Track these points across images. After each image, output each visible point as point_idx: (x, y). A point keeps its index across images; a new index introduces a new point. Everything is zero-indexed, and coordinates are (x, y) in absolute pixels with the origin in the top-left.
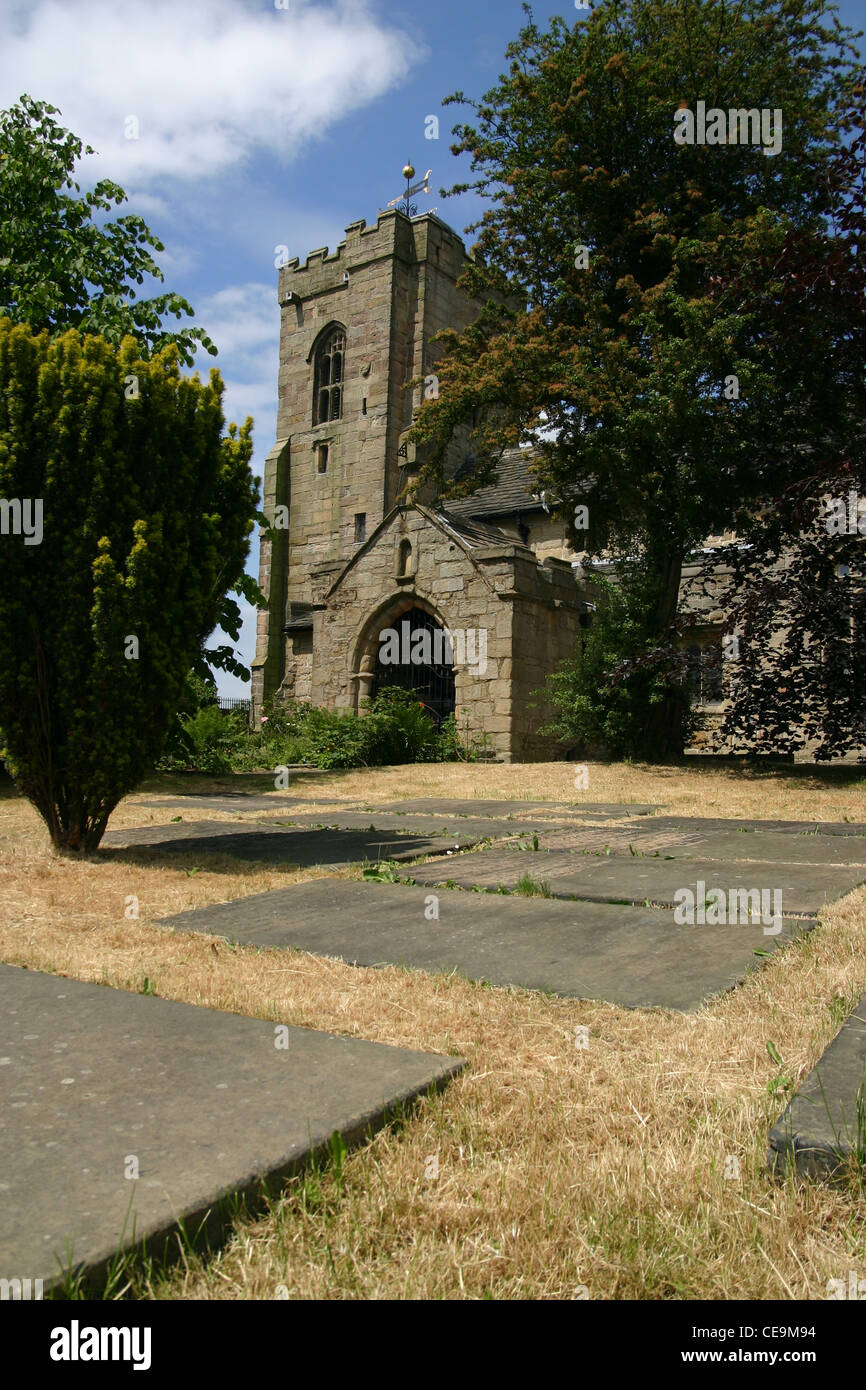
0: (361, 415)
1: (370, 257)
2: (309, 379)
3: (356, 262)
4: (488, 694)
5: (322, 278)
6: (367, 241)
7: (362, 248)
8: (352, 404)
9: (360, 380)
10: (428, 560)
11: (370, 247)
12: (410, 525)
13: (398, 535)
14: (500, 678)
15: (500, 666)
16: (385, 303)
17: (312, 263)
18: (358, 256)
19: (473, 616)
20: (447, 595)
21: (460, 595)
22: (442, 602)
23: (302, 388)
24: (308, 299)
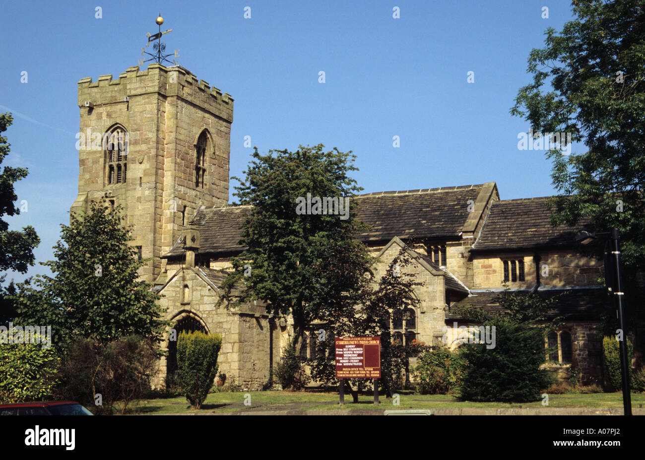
0: (138, 187)
1: (143, 91)
2: (101, 157)
3: (133, 92)
4: (227, 359)
5: (109, 95)
6: (141, 81)
7: (138, 85)
8: (132, 179)
9: (137, 166)
10: (197, 294)
11: (142, 85)
12: (188, 277)
13: (182, 282)
14: (233, 352)
15: (233, 347)
16: (153, 121)
17: (102, 84)
18: (135, 89)
19: (220, 323)
20: (207, 312)
21: (214, 312)
22: (204, 316)
23: (96, 162)
24: (99, 106)
